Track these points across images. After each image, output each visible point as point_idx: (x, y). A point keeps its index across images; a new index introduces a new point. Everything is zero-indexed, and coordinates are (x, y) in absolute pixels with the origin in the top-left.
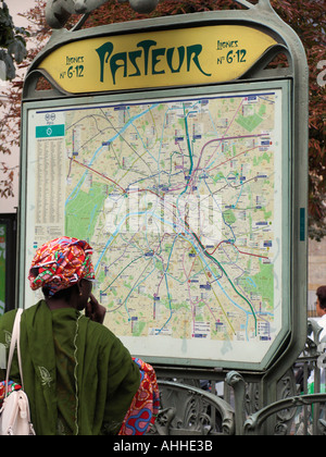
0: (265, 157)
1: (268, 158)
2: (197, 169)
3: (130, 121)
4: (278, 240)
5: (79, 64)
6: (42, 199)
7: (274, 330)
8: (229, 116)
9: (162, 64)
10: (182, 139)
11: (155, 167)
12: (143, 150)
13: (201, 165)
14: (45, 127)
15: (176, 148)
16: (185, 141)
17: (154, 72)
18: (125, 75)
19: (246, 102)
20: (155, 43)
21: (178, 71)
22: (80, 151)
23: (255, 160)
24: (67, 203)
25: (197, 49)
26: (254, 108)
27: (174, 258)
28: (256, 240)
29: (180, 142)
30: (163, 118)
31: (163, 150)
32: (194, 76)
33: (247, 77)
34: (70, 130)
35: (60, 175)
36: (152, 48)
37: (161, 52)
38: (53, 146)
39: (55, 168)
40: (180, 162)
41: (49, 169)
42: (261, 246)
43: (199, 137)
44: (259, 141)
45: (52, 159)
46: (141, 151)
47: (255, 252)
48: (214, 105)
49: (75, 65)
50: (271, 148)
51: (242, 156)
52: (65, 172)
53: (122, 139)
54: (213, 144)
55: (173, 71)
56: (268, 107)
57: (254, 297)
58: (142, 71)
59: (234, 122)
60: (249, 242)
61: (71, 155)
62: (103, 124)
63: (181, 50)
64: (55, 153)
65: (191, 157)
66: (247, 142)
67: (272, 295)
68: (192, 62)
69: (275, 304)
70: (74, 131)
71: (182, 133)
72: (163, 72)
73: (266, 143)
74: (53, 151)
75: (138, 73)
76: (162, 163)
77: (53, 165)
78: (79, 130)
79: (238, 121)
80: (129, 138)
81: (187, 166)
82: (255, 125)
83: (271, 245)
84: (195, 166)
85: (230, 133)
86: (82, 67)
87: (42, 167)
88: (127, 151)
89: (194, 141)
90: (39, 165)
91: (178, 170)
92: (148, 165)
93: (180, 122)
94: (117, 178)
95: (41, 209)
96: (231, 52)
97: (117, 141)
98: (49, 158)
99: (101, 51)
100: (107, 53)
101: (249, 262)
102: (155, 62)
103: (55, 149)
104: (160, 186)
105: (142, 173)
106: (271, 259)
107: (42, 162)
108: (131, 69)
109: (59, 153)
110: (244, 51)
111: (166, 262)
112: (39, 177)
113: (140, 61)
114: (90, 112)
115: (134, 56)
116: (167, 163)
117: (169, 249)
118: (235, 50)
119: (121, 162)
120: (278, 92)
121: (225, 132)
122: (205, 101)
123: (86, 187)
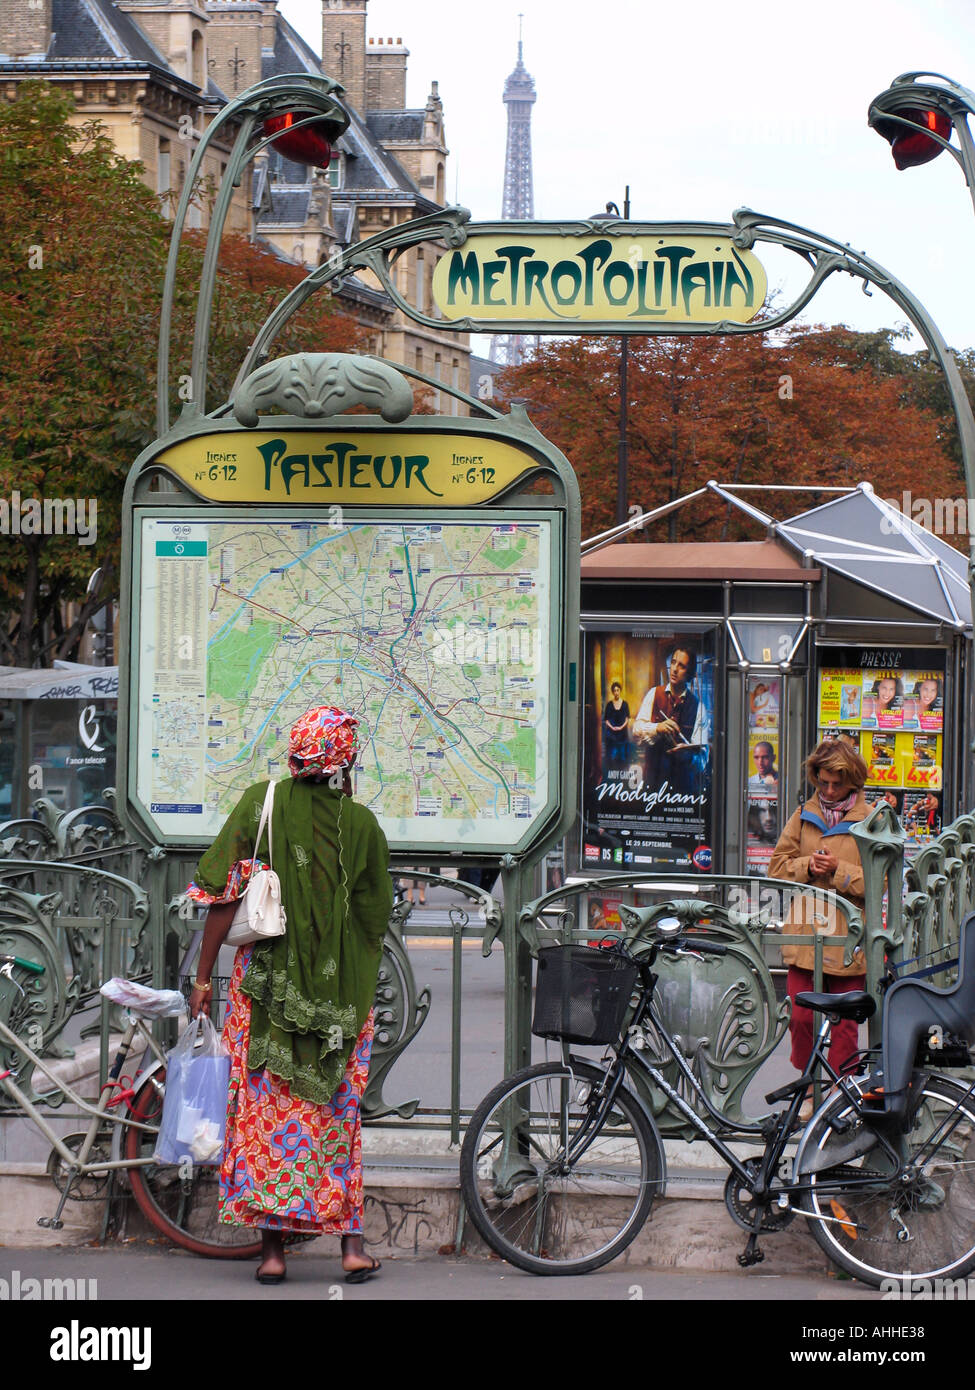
0: (525, 600)
1: (530, 602)
2: (422, 610)
3: (318, 544)
4: (542, 699)
5: (229, 464)
6: (167, 637)
7: (536, 806)
8: (472, 548)
9: (367, 473)
10: (400, 572)
11: (356, 604)
12: (337, 583)
13: (429, 606)
14: (173, 544)
15: (392, 582)
16: (405, 574)
17: (353, 485)
18: (307, 484)
19: (497, 534)
20: (354, 448)
21: (392, 486)
22: (234, 579)
23: (509, 603)
24: (210, 645)
25: (422, 461)
26: (508, 541)
27: (386, 718)
28: (510, 700)
29: (398, 576)
30: (371, 545)
31: (369, 584)
32: (416, 494)
33: (497, 502)
34: (218, 549)
35: (198, 608)
36: (350, 454)
37: (366, 459)
38: (186, 569)
39: (191, 600)
40: (396, 600)
41: (179, 598)
42: (518, 705)
43: (428, 570)
44: (516, 581)
45: (186, 586)
46: (335, 583)
47: (508, 713)
48: (449, 535)
49: (221, 464)
50: (532, 591)
51: (491, 599)
52: (206, 602)
53: (305, 566)
54: (447, 580)
55: (383, 486)
56: (530, 543)
57: (507, 767)
58: (334, 480)
59: (479, 556)
60: (500, 701)
61: (217, 583)
62: (272, 545)
63: (396, 461)
64: (191, 578)
65: (413, 595)
66: (500, 581)
67: (533, 765)
68: (414, 478)
69: (538, 775)
70: (223, 551)
71: (401, 564)
72: (368, 485)
73: (526, 584)
74: (186, 575)
75: (328, 484)
76: (369, 600)
77: (185, 595)
78: (231, 551)
79: (486, 555)
80: (318, 567)
81: (408, 605)
82: (510, 562)
83: (532, 705)
84: (419, 605)
85: (472, 568)
86: (233, 468)
87: (168, 596)
88: (311, 583)
89: (418, 575)
90: (162, 594)
91: (395, 610)
92: (346, 601)
93: (398, 550)
94: (297, 615)
95: (166, 651)
96: (473, 470)
97: (296, 568)
98: (180, 583)
99: (266, 451)
100: (276, 454)
101: (500, 726)
102: (354, 472)
103: (191, 573)
104: (365, 629)
105: (336, 611)
106: (532, 721)
107: (167, 589)
108: (316, 477)
109: (198, 579)
110: (492, 471)
111: (373, 723)
112: (162, 608)
113: (331, 469)
114: (252, 528)
115: (320, 461)
116: (376, 601)
117: (377, 708)
118: (479, 468)
119: (303, 596)
120: (545, 526)
121: (465, 568)
122: (436, 528)
123: (242, 624)
